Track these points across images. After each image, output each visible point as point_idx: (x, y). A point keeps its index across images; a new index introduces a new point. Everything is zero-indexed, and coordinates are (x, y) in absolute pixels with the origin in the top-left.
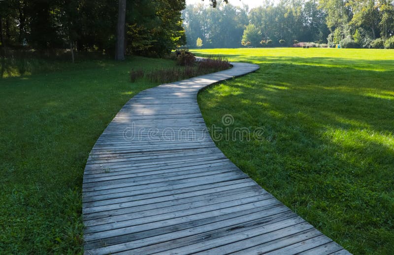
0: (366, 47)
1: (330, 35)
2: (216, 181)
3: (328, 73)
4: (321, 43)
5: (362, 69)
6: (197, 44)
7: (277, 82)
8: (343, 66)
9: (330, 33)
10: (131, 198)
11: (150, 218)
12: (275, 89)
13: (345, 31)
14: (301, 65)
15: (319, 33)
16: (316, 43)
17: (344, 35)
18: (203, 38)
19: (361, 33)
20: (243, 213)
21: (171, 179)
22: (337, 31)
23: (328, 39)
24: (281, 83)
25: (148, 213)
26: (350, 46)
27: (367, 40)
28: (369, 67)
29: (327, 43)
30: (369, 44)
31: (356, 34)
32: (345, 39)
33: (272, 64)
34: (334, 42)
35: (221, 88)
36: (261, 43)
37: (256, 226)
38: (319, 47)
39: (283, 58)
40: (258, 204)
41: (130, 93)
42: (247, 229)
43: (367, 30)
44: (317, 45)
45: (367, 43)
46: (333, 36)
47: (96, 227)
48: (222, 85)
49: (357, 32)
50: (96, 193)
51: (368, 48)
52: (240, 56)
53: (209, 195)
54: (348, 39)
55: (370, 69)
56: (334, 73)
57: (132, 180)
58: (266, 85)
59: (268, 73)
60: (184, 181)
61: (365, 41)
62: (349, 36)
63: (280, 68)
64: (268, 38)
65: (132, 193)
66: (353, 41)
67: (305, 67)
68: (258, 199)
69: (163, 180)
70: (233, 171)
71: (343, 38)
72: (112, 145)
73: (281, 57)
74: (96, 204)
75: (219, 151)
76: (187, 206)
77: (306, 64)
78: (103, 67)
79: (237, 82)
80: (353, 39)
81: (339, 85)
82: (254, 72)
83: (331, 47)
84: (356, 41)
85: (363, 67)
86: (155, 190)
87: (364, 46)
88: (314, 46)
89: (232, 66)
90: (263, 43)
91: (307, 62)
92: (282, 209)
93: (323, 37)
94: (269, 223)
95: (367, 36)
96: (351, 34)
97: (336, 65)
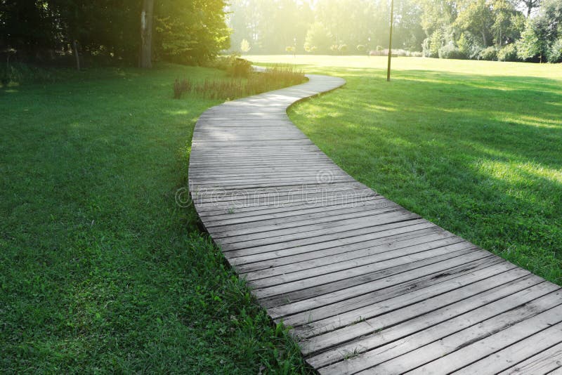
0: (474, 58)
1: (426, 40)
2: (384, 223)
3: (441, 91)
4: (414, 50)
5: (482, 87)
6: (242, 48)
7: (379, 101)
8: (457, 82)
9: (425, 37)
10: (286, 245)
11: (326, 267)
12: (380, 110)
13: (446, 36)
14: (401, 80)
15: (411, 36)
16: (406, 50)
17: (444, 41)
18: (250, 40)
19: (467, 38)
20: (439, 259)
21: (322, 220)
22: (435, 34)
23: (424, 45)
24: (384, 103)
25: (320, 262)
26: (454, 56)
27: (475, 48)
28: (490, 84)
29: (421, 51)
30: (478, 54)
31: (462, 41)
32: (446, 46)
33: (361, 77)
34: (431, 50)
35: (307, 108)
36: (332, 48)
37: (463, 273)
38: (410, 56)
39: (368, 70)
40: (451, 248)
41: (185, 112)
42: (454, 276)
43: (475, 35)
44: (408, 53)
45: (475, 53)
46: (430, 42)
47: (262, 281)
48: (306, 104)
49: (462, 37)
50: (234, 240)
51: (476, 59)
52: (308, 67)
53: (384, 239)
54: (450, 47)
55: (494, 88)
56: (448, 92)
57: (272, 222)
58: (367, 105)
59: (360, 90)
60: (342, 223)
61: (473, 49)
62: (452, 41)
63: (374, 83)
64: (341, 41)
65: (283, 239)
66: (456, 49)
67: (408, 83)
68: (447, 242)
69: (312, 222)
70: (397, 210)
71: (444, 45)
72: (214, 179)
73: (366, 69)
74: (242, 253)
75: (365, 186)
76: (364, 252)
77: (406, 79)
78: (123, 77)
79: (324, 100)
80: (456, 46)
81: (462, 107)
82: (341, 87)
83: (427, 56)
84: (461, 49)
85: (484, 84)
86: (310, 234)
87: (471, 56)
88: (404, 55)
89: (307, 79)
90: (334, 48)
91: (407, 76)
92: (482, 254)
93: (417, 43)
94: (476, 269)
95: (475, 43)
96: (455, 40)
97: (447, 80)
